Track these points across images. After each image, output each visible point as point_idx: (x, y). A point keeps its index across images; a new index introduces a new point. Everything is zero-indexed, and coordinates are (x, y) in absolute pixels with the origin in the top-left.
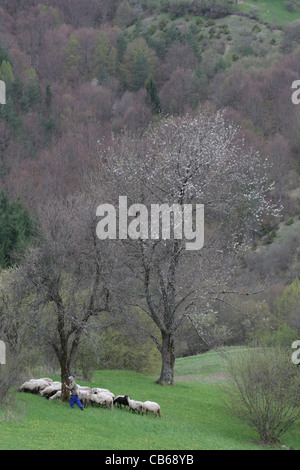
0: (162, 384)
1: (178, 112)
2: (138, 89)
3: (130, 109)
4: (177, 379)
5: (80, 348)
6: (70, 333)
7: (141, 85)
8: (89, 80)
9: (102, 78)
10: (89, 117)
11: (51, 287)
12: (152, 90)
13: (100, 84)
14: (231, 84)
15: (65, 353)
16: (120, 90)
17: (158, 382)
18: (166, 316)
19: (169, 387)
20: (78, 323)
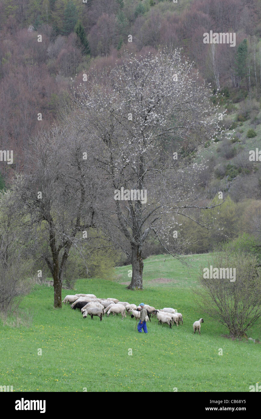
0: (133, 289)
1: (105, 52)
2: (69, 34)
3: (63, 51)
4: (147, 283)
5: (70, 259)
6: (61, 247)
7: (72, 29)
8: (25, 27)
9: (37, 25)
10: (27, 60)
11: (42, 207)
12: (81, 34)
13: (35, 30)
14: (150, 26)
15: (57, 265)
16: (53, 35)
17: (129, 288)
18: (135, 230)
19: (139, 292)
20: (69, 237)
